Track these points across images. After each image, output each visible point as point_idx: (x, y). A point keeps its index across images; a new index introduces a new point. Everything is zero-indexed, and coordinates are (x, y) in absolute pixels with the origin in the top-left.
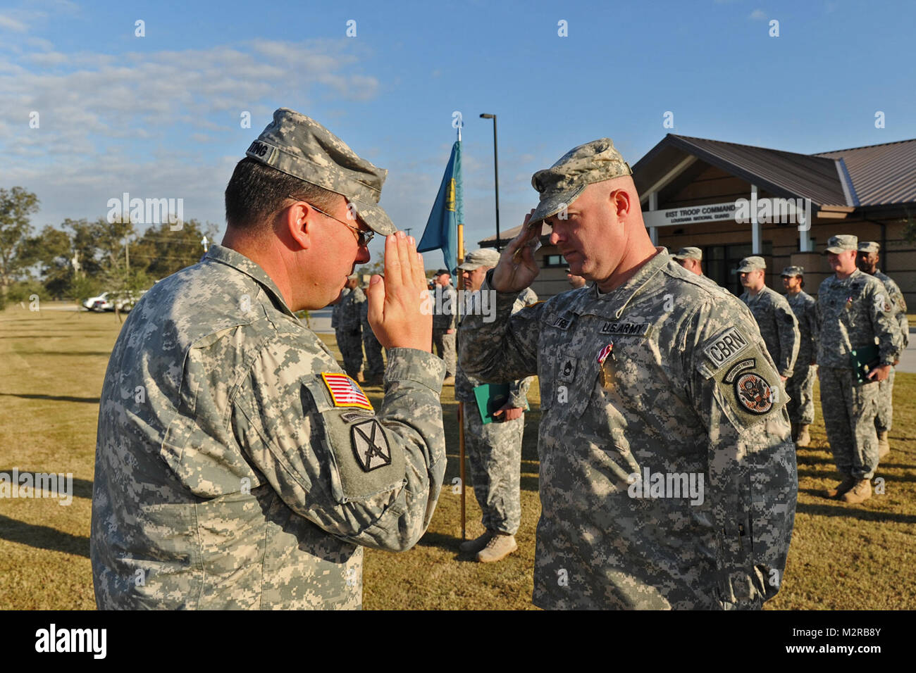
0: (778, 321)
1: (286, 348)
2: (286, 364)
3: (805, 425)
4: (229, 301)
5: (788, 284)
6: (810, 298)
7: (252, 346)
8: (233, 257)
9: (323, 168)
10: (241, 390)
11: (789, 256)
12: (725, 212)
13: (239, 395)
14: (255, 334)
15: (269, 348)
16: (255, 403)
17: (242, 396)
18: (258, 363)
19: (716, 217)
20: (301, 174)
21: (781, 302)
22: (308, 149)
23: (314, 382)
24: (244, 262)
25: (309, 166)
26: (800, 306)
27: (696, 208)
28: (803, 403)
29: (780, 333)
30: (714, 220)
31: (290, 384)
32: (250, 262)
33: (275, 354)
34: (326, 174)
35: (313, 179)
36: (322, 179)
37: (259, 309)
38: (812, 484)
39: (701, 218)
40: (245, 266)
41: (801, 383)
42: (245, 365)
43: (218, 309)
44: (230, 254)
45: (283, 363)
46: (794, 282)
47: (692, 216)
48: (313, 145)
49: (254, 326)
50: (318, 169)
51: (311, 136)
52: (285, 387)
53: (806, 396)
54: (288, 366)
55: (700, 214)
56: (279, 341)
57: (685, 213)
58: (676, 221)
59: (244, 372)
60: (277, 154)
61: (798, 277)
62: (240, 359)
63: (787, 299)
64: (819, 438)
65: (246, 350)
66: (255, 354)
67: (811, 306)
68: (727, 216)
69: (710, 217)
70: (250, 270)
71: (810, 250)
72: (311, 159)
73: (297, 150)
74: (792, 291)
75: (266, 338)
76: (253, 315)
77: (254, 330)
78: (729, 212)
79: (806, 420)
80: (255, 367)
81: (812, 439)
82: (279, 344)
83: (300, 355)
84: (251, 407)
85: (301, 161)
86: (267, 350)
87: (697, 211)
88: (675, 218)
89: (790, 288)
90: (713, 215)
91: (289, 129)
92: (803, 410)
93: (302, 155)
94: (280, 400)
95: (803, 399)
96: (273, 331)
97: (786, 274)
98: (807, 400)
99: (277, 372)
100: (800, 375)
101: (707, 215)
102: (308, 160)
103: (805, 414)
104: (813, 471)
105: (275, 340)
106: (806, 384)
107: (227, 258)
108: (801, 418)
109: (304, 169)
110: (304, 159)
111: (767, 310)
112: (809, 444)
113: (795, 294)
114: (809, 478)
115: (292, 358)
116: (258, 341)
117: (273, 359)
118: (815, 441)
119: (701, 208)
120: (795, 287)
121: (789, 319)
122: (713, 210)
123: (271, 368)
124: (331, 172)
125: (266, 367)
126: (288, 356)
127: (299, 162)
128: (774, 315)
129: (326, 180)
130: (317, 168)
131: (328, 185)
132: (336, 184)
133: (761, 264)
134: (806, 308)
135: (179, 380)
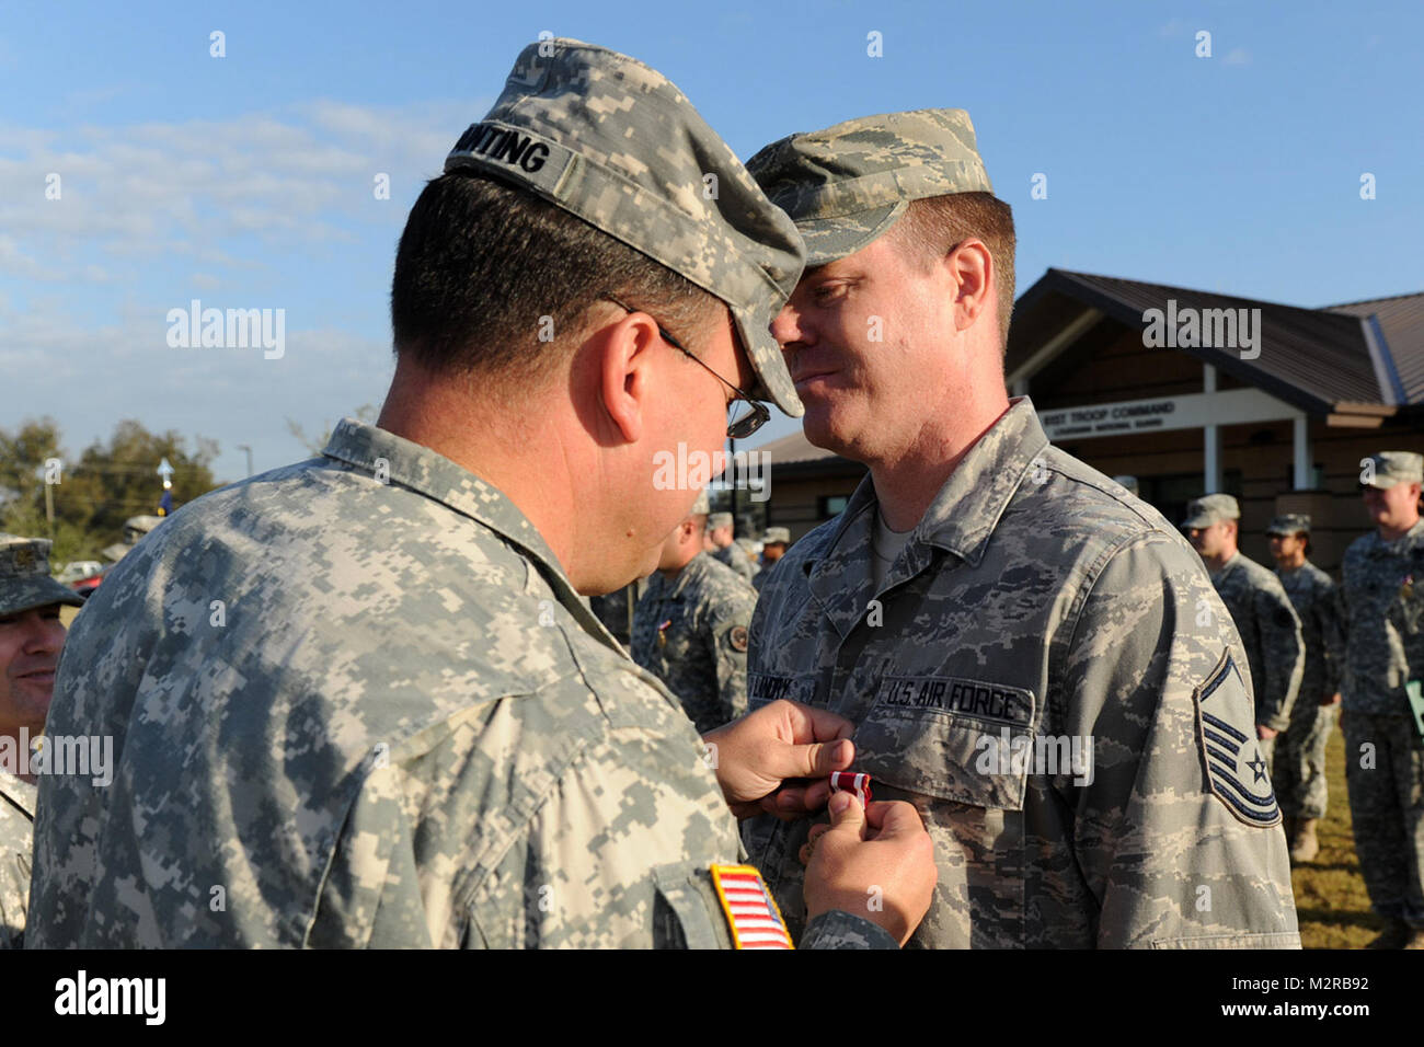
0: (1261, 623)
1: (629, 777)
2: (621, 824)
3: (1308, 820)
4: (462, 613)
5: (1279, 548)
6: (1323, 578)
7: (539, 761)
8: (434, 471)
9: (694, 225)
10: (493, 881)
11: (1272, 499)
12: (1154, 417)
13: (483, 896)
14: (550, 726)
15: (584, 772)
16: (522, 924)
17: (492, 900)
18: (550, 812)
19: (1139, 424)
20: (640, 236)
21: (1269, 582)
22: (667, 166)
23: (687, 887)
24: (466, 483)
25: (663, 214)
26: (1303, 592)
27: (1100, 408)
28: (1305, 777)
29: (1264, 646)
30: (1134, 430)
31: (626, 884)
32: (479, 485)
33: (599, 791)
34: (700, 242)
35: (667, 254)
36: (690, 254)
37: (555, 644)
38: (1323, 937)
39: (1110, 427)
40: (470, 496)
41: (1301, 741)
42: (513, 813)
43: (436, 638)
44: (423, 462)
45: (615, 822)
46: (1291, 546)
47: (1093, 424)
48: (682, 158)
49: (547, 701)
50: (685, 226)
51: (679, 133)
52: (613, 892)
53: (1312, 766)
54: (627, 833)
55: (1109, 420)
56: (611, 755)
57: (1081, 417)
58: (1064, 432)
59: (508, 831)
60: (580, 171)
61: (1300, 536)
62: (500, 794)
63: (1280, 576)
64: (1334, 845)
65: (521, 768)
66: (545, 783)
67: (1324, 592)
68: (1158, 422)
69: (1126, 426)
70: (483, 507)
71: (1313, 486)
72: (669, 195)
73: (637, 167)
74: (1288, 563)
75: (581, 742)
76: (541, 661)
77: (545, 713)
78: (1162, 416)
79: (1310, 810)
80: (541, 823)
81: (1321, 847)
82: (610, 764)
83: (660, 804)
84: (510, 931)
85: (644, 199)
86: (579, 777)
87: (1103, 414)
88: (1062, 426)
89: (1284, 558)
90: (1132, 420)
91: (617, 104)
92: (1306, 791)
93: (647, 180)
94: (593, 926)
95: (1306, 770)
96: (597, 722)
97: (1276, 530)
98: (1314, 773)
99: (598, 843)
100: (1303, 723)
101: (1121, 420)
102: (662, 199)
103: (1308, 800)
104: (1323, 909)
105: (600, 751)
106: (1312, 742)
107: (415, 471)
108: (1302, 806)
109: (649, 223)
110: (653, 194)
111: (1239, 600)
112: (1316, 856)
113: (1294, 569)
114: (1317, 925)
115: (640, 809)
116: (556, 747)
117: (591, 807)
118: (1326, 852)
119: (1110, 407)
120: (1292, 556)
121: (1283, 617)
122: (1133, 412)
123: (581, 833)
124: (711, 238)
125: (569, 827)
126: (630, 801)
127: (638, 200)
128: (1253, 610)
129: (699, 259)
130: (681, 223)
131: (702, 274)
132: (718, 271)
133: (1228, 508)
134: (1315, 596)
135: (323, 853)
